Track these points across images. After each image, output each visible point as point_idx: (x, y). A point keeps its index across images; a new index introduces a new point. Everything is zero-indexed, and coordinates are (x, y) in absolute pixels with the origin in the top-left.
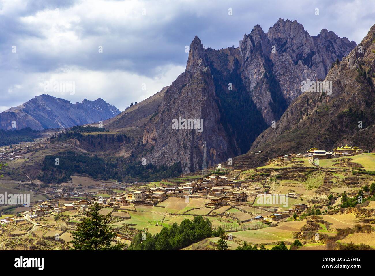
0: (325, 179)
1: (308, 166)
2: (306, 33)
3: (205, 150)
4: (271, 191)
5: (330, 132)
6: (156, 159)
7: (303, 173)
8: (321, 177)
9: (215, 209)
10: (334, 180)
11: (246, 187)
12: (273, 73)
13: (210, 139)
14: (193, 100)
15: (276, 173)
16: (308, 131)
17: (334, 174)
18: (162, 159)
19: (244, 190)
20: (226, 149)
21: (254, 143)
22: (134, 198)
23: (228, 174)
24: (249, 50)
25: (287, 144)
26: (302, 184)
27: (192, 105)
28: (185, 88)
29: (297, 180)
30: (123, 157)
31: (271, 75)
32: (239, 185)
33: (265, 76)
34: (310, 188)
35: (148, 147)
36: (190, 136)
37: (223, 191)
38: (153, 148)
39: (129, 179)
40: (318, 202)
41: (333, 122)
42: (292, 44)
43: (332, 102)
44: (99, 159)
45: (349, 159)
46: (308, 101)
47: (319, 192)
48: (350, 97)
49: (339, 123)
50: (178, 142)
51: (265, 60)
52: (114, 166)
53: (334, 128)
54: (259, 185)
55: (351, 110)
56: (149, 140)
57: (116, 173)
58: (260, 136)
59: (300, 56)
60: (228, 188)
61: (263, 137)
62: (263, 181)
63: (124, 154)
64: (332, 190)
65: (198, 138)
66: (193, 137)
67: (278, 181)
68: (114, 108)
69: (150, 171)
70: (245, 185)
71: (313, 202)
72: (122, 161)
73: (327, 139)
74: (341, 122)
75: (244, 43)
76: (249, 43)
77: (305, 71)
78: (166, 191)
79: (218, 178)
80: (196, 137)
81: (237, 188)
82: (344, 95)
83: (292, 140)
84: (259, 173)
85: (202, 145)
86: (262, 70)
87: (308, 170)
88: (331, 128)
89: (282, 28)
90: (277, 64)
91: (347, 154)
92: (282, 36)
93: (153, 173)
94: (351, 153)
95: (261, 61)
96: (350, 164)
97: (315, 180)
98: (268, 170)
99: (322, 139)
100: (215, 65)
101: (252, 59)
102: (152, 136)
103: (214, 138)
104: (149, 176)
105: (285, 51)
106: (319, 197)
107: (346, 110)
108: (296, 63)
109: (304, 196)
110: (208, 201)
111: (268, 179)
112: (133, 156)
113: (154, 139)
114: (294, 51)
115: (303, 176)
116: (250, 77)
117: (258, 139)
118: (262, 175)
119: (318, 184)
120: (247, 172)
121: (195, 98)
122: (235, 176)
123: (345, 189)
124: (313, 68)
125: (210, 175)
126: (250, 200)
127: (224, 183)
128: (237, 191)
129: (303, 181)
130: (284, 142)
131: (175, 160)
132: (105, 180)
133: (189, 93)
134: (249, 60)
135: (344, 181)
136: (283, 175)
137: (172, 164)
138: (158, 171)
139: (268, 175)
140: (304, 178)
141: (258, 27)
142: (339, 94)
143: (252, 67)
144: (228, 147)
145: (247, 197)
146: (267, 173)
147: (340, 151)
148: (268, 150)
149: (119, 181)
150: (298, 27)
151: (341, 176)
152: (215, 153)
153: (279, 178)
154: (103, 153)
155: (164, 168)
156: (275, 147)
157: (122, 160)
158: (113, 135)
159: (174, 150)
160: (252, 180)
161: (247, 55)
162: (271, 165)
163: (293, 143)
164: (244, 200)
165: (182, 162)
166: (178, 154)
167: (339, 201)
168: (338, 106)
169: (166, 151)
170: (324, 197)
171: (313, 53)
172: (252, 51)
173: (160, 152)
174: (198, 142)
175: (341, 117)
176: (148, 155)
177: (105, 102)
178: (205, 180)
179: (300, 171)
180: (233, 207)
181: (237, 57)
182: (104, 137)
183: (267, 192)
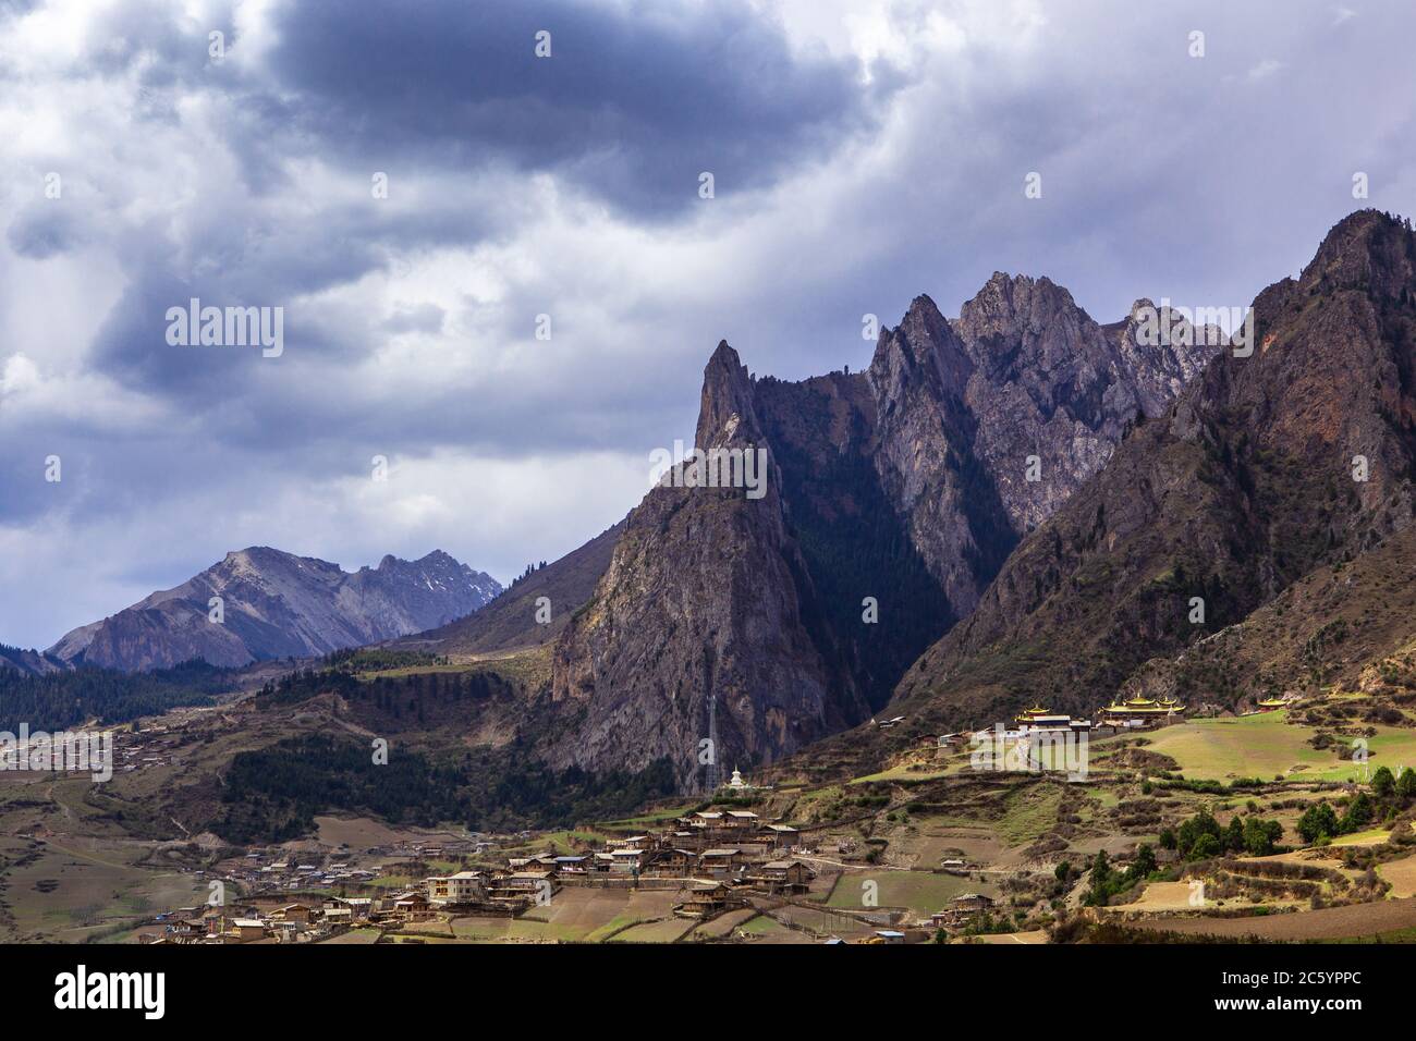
0: (1063, 809)
2: (1083, 316)
3: (750, 715)
4: (888, 857)
5: (1116, 648)
6: (594, 752)
7: (994, 793)
8: (1051, 802)
9: (704, 920)
10: (1085, 814)
11: (813, 847)
12: (976, 452)
13: (765, 675)
14: (706, 552)
15: (909, 796)
16: (1048, 647)
17: (1092, 794)
18: (612, 749)
19: (804, 855)
20: (819, 709)
21: (900, 688)
22: (452, 895)
23: (760, 802)
24: (895, 378)
25: (980, 692)
26: (990, 829)
27: (703, 570)
28: (681, 514)
29: (974, 816)
30: (488, 748)
31: (970, 458)
32: (792, 838)
33: (950, 462)
34: (1014, 840)
35: (568, 711)
36: (698, 673)
37: (735, 862)
38: (583, 713)
39: (505, 819)
40: (1028, 887)
41: (1123, 614)
42: (1038, 355)
43: (1124, 549)
44: (410, 758)
45: (1140, 742)
46: (1059, 546)
47: (1035, 855)
48: (1180, 531)
49: (1144, 617)
50: (662, 693)
51: (950, 410)
52: (461, 778)
53: (1127, 633)
54: (849, 837)
55: (1180, 574)
56: (572, 688)
57: (464, 802)
58: (916, 666)
59: (1063, 391)
60: (755, 848)
61: (923, 666)
62: (865, 824)
63: (493, 737)
64: (1074, 847)
65: (724, 675)
66: (709, 674)
67: (912, 821)
68: (485, 578)
69: (575, 790)
70: (808, 837)
71: (1015, 885)
72: (485, 761)
73: (1103, 671)
74: (1148, 616)
75: (881, 357)
76: (896, 353)
77: (1078, 441)
78: (559, 866)
79: (726, 817)
80: (716, 675)
81: (781, 851)
82: (1162, 524)
83: (996, 680)
84: (856, 797)
85: (737, 699)
86: (941, 444)
87: (1012, 781)
88: (1119, 634)
89: (1003, 305)
90: (986, 420)
91: (1139, 723)
92: (1004, 327)
93: (584, 796)
94: (1152, 721)
95: (930, 409)
96: (1141, 759)
97: (1033, 814)
98: (884, 786)
99: (1091, 673)
100: (790, 431)
101: (906, 409)
102: (579, 675)
103: (778, 674)
104: (570, 809)
105: (1015, 377)
106: (1035, 870)
107: (1165, 574)
108: (1048, 413)
109: (993, 870)
110: (686, 896)
111: (882, 818)
112: (519, 743)
113: (587, 685)
114: (1044, 376)
115: (995, 803)
116: (903, 467)
117: (912, 675)
118: (865, 803)
119: (1041, 827)
120: (820, 795)
121: (712, 545)
122: (781, 808)
123: (1116, 842)
124: (1108, 429)
125: (704, 808)
126: (819, 887)
127: (746, 833)
128: (778, 862)
129: (992, 818)
130: (970, 686)
131: (652, 751)
132: (427, 825)
133: (694, 530)
134: (898, 410)
135: (1114, 814)
136: (932, 801)
137: (644, 764)
138: (598, 791)
139: (884, 804)
140: (997, 809)
141: (924, 302)
142: (1149, 522)
143: (907, 432)
144: (826, 705)
145: (810, 878)
146: (881, 796)
147: (1117, 716)
148: (920, 714)
149: (472, 829)
150: (1053, 296)
151: (1108, 799)
152: (782, 722)
153: (916, 809)
154: (423, 736)
155: (617, 779)
156: (941, 703)
157: (486, 756)
158: (458, 676)
159: (650, 718)
160: (833, 818)
161: (891, 395)
162: (899, 771)
163: (999, 690)
164: (797, 890)
165: (675, 757)
166: (661, 733)
167: (1083, 886)
168: (1143, 563)
169: (624, 721)
170: (1049, 869)
171: (1105, 379)
172: (905, 380)
173: (606, 726)
174: (726, 689)
175: (1148, 597)
176: (568, 737)
177: (453, 563)
179: (986, 787)
180: (760, 913)
181: (860, 402)
182: (427, 683)
183: (872, 859)
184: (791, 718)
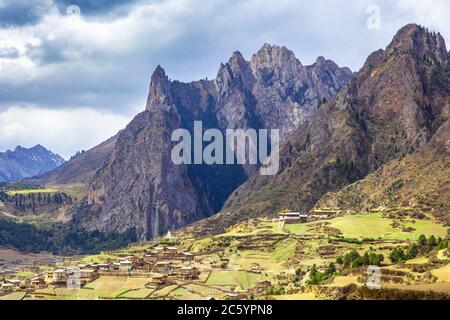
0: (297, 249)
1: (276, 233)
2: (298, 62)
3: (167, 212)
4: (229, 265)
5: (313, 188)
6: (104, 224)
7: (271, 242)
8: (292, 245)
9: (157, 289)
10: (306, 250)
11: (199, 261)
12: (256, 113)
13: (174, 196)
14: (152, 147)
15: (237, 242)
16: (287, 187)
17: (308, 242)
18: (111, 224)
19: (197, 265)
20: (194, 209)
21: (227, 202)
22: (55, 278)
23: (179, 244)
24: (226, 83)
25: (261, 204)
26: (269, 255)
27: (150, 154)
28: (142, 133)
29: (262, 250)
30: (61, 223)
31: (253, 115)
32: (191, 258)
33: (246, 116)
34: (278, 260)
35: (94, 208)
36: (147, 194)
37: (169, 267)
38: (100, 209)
39: (68, 251)
40: (285, 278)
41: (316, 175)
42: (280, 76)
43: (317, 150)
44: (29, 226)
45: (327, 224)
46: (291, 149)
47: (287, 266)
48: (339, 144)
49: (325, 176)
50: (132, 201)
51: (247, 97)
52: (50, 234)
53: (318, 183)
54: (215, 257)
55: (338, 161)
56: (96, 200)
57: (51, 243)
58: (233, 194)
59: (290, 91)
60: (177, 262)
61: (236, 194)
62: (220, 253)
63: (63, 217)
64: (302, 263)
65: (157, 196)
66: (151, 195)
67: (239, 252)
68: (58, 156)
69: (96, 239)
70: (198, 257)
71: (279, 277)
72: (60, 227)
73: (309, 196)
74: (326, 176)
75: (220, 75)
76: (226, 74)
77: (295, 110)
78: (98, 267)
79: (165, 249)
80: (154, 195)
81: (187, 263)
82: (331, 142)
83: (267, 199)
84: (216, 242)
85: (162, 205)
86: (243, 109)
87: (277, 237)
88: (315, 183)
89: (268, 56)
90: (260, 100)
91: (325, 216)
92: (268, 65)
93: (100, 242)
94: (330, 215)
95: (239, 95)
96: (327, 230)
97: (285, 250)
98: (228, 238)
99: (304, 198)
100: (184, 103)
101: (230, 95)
102: (99, 195)
103: (179, 196)
104: (94, 247)
105: (271, 84)
106: (287, 271)
107: (333, 160)
108: (284, 99)
109: (271, 271)
110: (150, 280)
111: (227, 250)
112: (74, 220)
113: (102, 199)
114: (282, 84)
115: (271, 246)
116: (228, 118)
117: (231, 197)
118: (220, 245)
119: (288, 255)
120: (202, 241)
121: (154, 145)
122: (187, 246)
123: (319, 261)
124: (306, 106)
125: (156, 245)
126: (203, 277)
127: (173, 255)
128: (186, 266)
129: (270, 251)
130: (258, 201)
131: (128, 224)
132: (36, 252)
133: (147, 138)
134: (226, 95)
135: (317, 251)
136: (246, 245)
137: (125, 230)
138: (106, 240)
139: (228, 245)
140: (272, 248)
141: (238, 53)
142: (327, 140)
143: (230, 104)
144: (197, 208)
145: (199, 273)
146: (227, 242)
147: (317, 213)
148: (238, 212)
149: (54, 254)
150: (287, 54)
151: (315, 245)
152: (179, 214)
153: (240, 248)
154: (35, 217)
155: (114, 235)
156: (245, 207)
157: (60, 226)
158: (49, 194)
159: (127, 212)
160: (208, 251)
161: (224, 89)
162: (233, 232)
163: (268, 203)
164: (194, 278)
165: (137, 227)
166: (132, 218)
167: (307, 277)
168: (324, 156)
169: (117, 213)
170: (292, 271)
171: (306, 86)
172: (229, 84)
173: (110, 214)
175: (326, 169)
176: (94, 218)
177: (45, 149)
178: (150, 253)
179: (267, 239)
180: (180, 286)
181: (211, 92)
182: (36, 196)
183: (224, 267)
184: (183, 213)
